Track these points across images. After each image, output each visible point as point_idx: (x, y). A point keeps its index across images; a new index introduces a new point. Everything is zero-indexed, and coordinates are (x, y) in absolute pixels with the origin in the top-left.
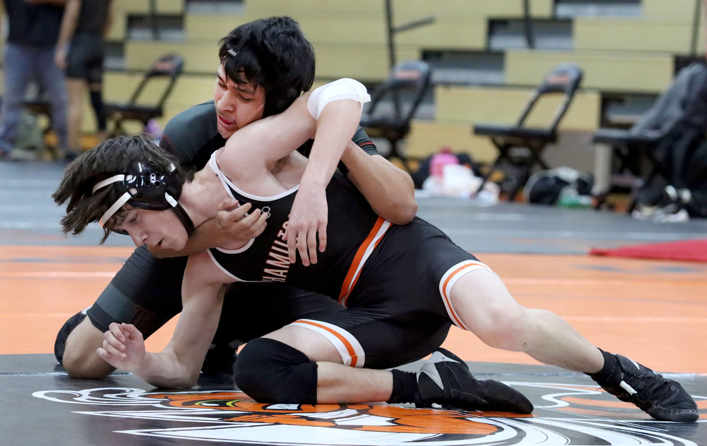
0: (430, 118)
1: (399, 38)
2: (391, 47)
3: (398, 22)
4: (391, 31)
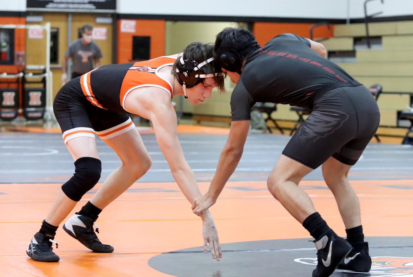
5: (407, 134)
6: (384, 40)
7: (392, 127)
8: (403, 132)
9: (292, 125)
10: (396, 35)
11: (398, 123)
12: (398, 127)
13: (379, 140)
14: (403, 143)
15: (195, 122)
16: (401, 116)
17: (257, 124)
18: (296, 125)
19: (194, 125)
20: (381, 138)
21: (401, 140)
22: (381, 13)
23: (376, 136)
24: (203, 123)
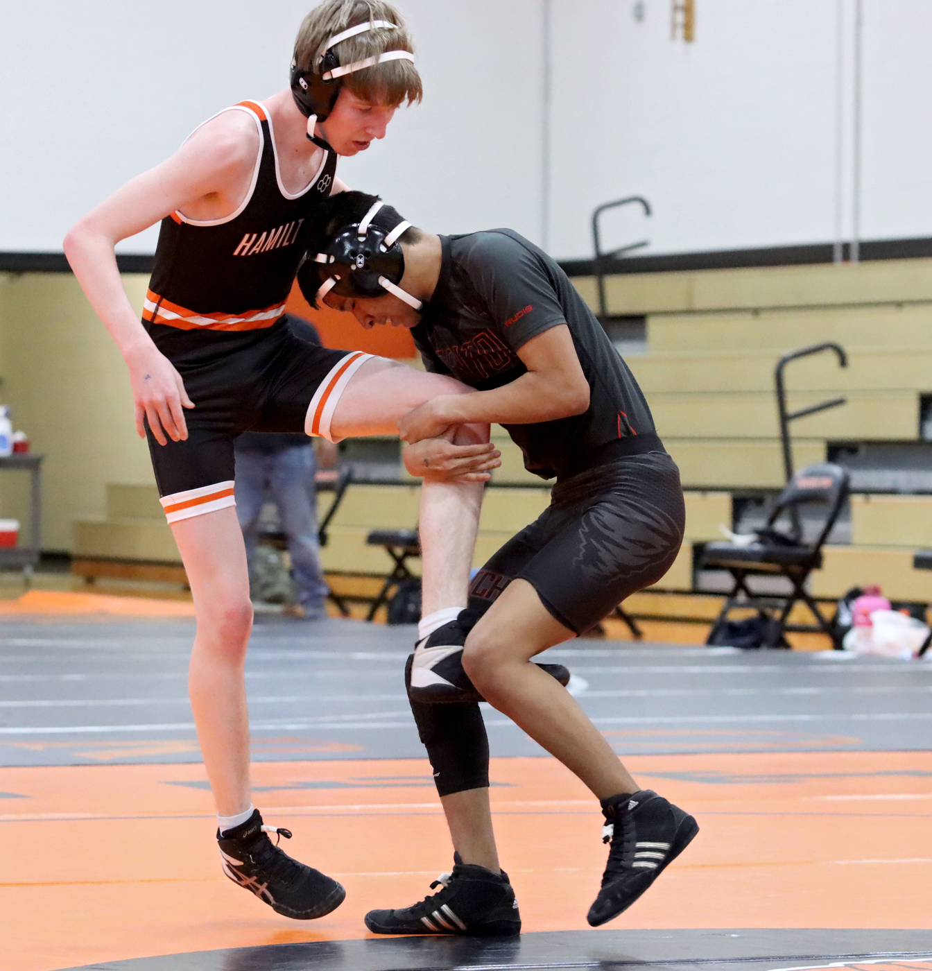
0: (846, 543)
1: (795, 428)
2: (785, 439)
3: (792, 408)
4: (785, 419)
5: (724, 613)
6: (654, 327)
7: (678, 592)
8: (711, 608)
9: (373, 589)
10: (690, 312)
11: (695, 580)
12: (696, 591)
13: (637, 634)
14: (711, 641)
15: (80, 581)
16: (705, 560)
17: (266, 586)
18: (385, 590)
19: (76, 589)
20: (642, 626)
21: (704, 631)
22: (643, 244)
23: (629, 620)
24: (103, 582)
